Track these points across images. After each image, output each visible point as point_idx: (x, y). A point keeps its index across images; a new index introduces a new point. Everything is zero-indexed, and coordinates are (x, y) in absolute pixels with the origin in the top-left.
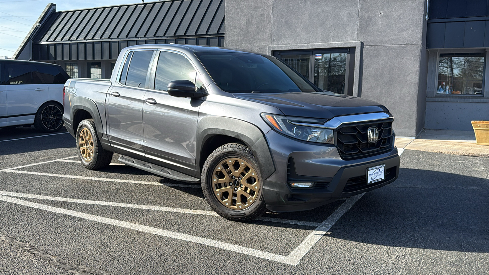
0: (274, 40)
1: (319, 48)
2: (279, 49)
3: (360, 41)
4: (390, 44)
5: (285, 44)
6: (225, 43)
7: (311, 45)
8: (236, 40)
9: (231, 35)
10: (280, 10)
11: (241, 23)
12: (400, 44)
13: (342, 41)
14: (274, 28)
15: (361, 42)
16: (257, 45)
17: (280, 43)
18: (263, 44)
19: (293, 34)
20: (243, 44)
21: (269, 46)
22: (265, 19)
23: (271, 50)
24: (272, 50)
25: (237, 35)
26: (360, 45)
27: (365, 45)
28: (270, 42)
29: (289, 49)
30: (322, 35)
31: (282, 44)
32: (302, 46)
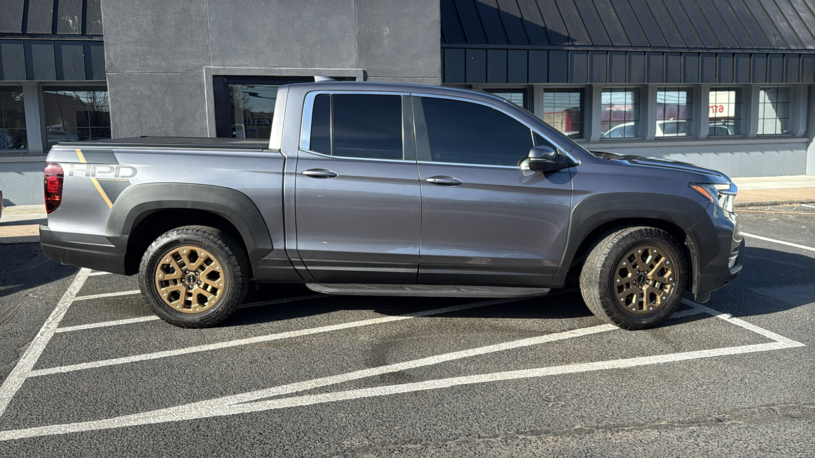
0: (214, 56)
1: (299, 75)
2: (227, 72)
3: (361, 69)
4: (401, 76)
5: (238, 66)
6: (107, 56)
7: (286, 70)
8: (132, 51)
9: (118, 42)
10: (222, 5)
11: (141, 20)
12: (414, 76)
13: (334, 67)
14: (213, 36)
15: (364, 71)
16: (180, 64)
17: (227, 63)
18: (192, 62)
19: (251, 49)
20: (148, 61)
21: (207, 67)
22: (194, 18)
23: (211, 74)
24: (214, 74)
25: (132, 42)
26: (363, 76)
27: (368, 75)
28: (207, 60)
29: (246, 75)
30: (301, 54)
31: (232, 65)
32: (271, 71)
